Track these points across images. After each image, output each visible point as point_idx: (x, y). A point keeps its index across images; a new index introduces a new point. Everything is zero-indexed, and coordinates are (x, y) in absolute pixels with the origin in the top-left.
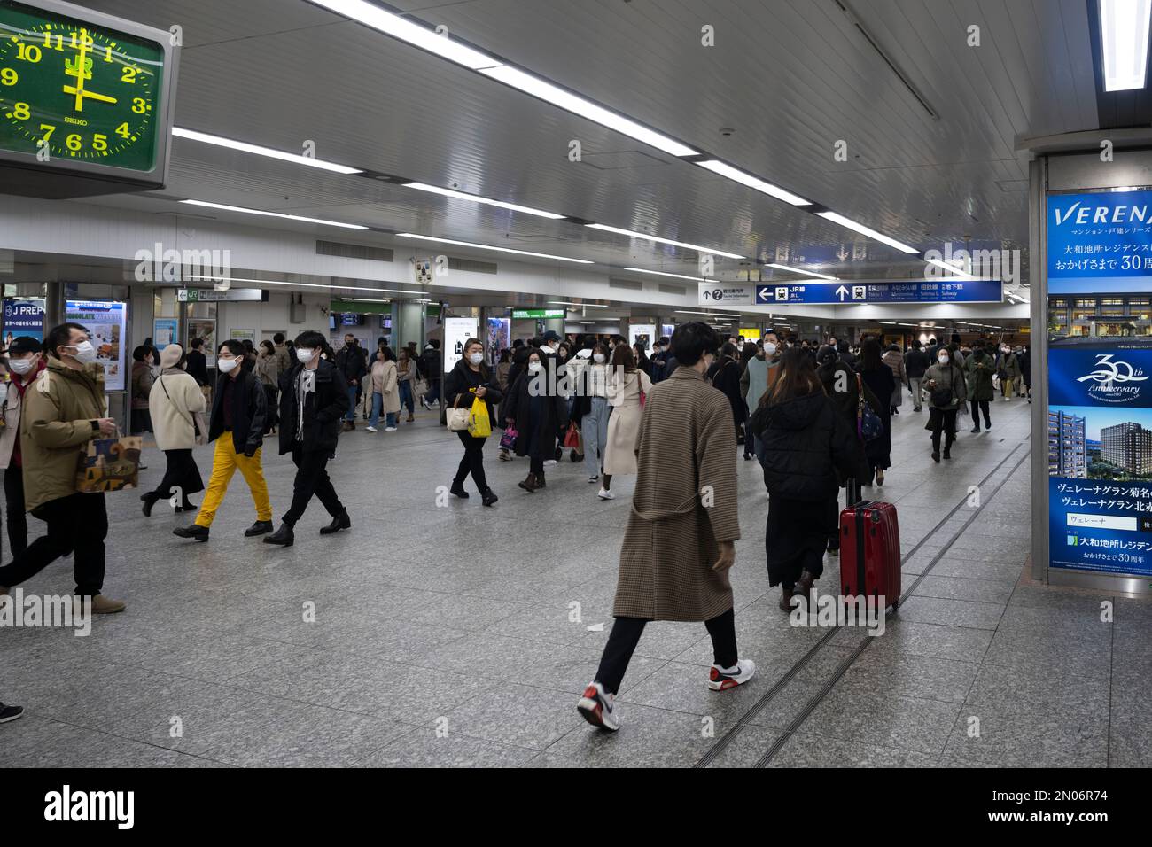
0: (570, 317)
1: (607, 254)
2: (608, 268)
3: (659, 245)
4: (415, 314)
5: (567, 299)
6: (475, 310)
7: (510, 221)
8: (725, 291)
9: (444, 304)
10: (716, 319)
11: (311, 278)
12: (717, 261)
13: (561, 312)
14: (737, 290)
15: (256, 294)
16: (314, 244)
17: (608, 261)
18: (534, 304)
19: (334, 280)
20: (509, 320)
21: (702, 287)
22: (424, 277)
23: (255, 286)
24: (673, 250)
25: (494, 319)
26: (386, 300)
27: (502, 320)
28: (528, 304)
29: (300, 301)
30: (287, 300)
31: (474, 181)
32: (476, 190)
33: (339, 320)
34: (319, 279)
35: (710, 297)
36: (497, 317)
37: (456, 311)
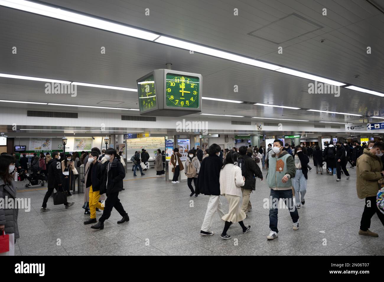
0: (302, 137)
1: (313, 118)
2: (314, 122)
3: (330, 114)
4: (257, 138)
5: (301, 132)
6: (274, 137)
7: (282, 111)
8: (355, 127)
9: (264, 136)
10: (351, 136)
11: (229, 131)
12: (352, 117)
13: (299, 136)
14: (360, 126)
15: (217, 136)
16: (231, 122)
17: (314, 120)
18: (290, 134)
19: (235, 131)
20: (284, 139)
21: (346, 126)
22: (260, 129)
23: (216, 134)
24: (335, 115)
25: (279, 139)
26: (249, 135)
27: (282, 139)
28: (288, 134)
29: (227, 137)
30: (224, 137)
31: (271, 101)
32: (272, 103)
33: (236, 141)
34: (232, 131)
35: (350, 129)
36: (280, 138)
37: (269, 137)
